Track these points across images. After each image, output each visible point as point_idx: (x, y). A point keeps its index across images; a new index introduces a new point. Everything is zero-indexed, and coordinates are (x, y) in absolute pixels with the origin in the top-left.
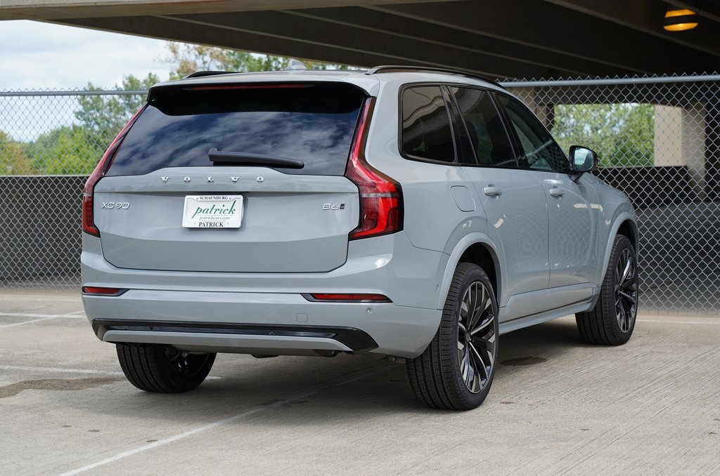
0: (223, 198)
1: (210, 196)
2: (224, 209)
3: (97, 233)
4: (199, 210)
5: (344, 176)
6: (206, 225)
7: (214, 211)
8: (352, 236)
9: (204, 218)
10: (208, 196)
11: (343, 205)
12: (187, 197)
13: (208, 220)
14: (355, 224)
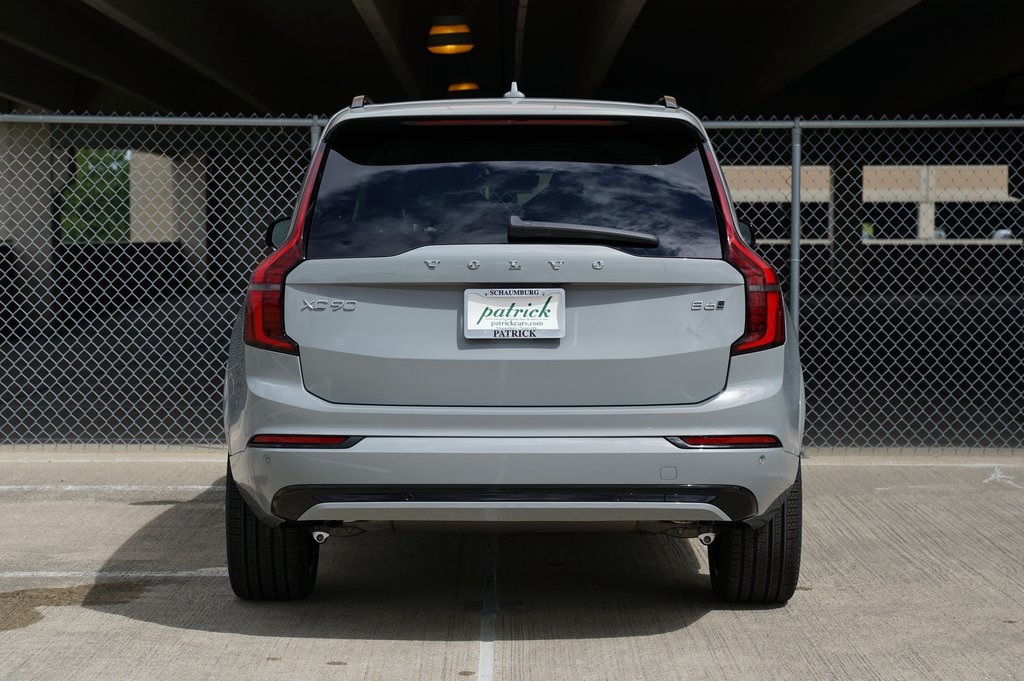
0: (531, 293)
1: (508, 290)
2: (530, 309)
3: (293, 349)
4: (488, 312)
5: (723, 259)
6: (505, 334)
7: (513, 313)
8: (737, 349)
9: (498, 324)
10: (505, 290)
11: (721, 304)
12: (468, 292)
13: (504, 327)
14: (739, 331)
